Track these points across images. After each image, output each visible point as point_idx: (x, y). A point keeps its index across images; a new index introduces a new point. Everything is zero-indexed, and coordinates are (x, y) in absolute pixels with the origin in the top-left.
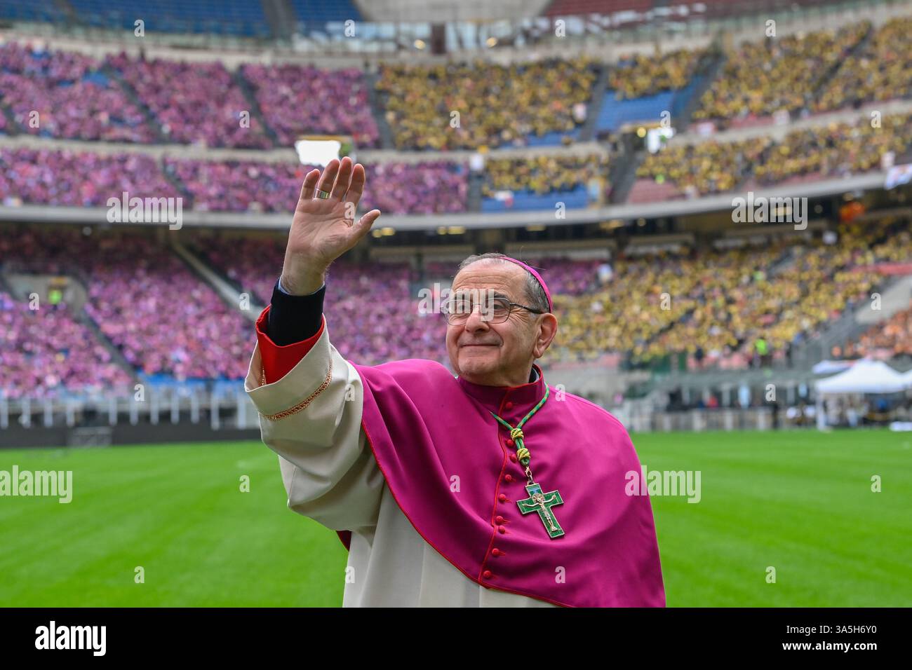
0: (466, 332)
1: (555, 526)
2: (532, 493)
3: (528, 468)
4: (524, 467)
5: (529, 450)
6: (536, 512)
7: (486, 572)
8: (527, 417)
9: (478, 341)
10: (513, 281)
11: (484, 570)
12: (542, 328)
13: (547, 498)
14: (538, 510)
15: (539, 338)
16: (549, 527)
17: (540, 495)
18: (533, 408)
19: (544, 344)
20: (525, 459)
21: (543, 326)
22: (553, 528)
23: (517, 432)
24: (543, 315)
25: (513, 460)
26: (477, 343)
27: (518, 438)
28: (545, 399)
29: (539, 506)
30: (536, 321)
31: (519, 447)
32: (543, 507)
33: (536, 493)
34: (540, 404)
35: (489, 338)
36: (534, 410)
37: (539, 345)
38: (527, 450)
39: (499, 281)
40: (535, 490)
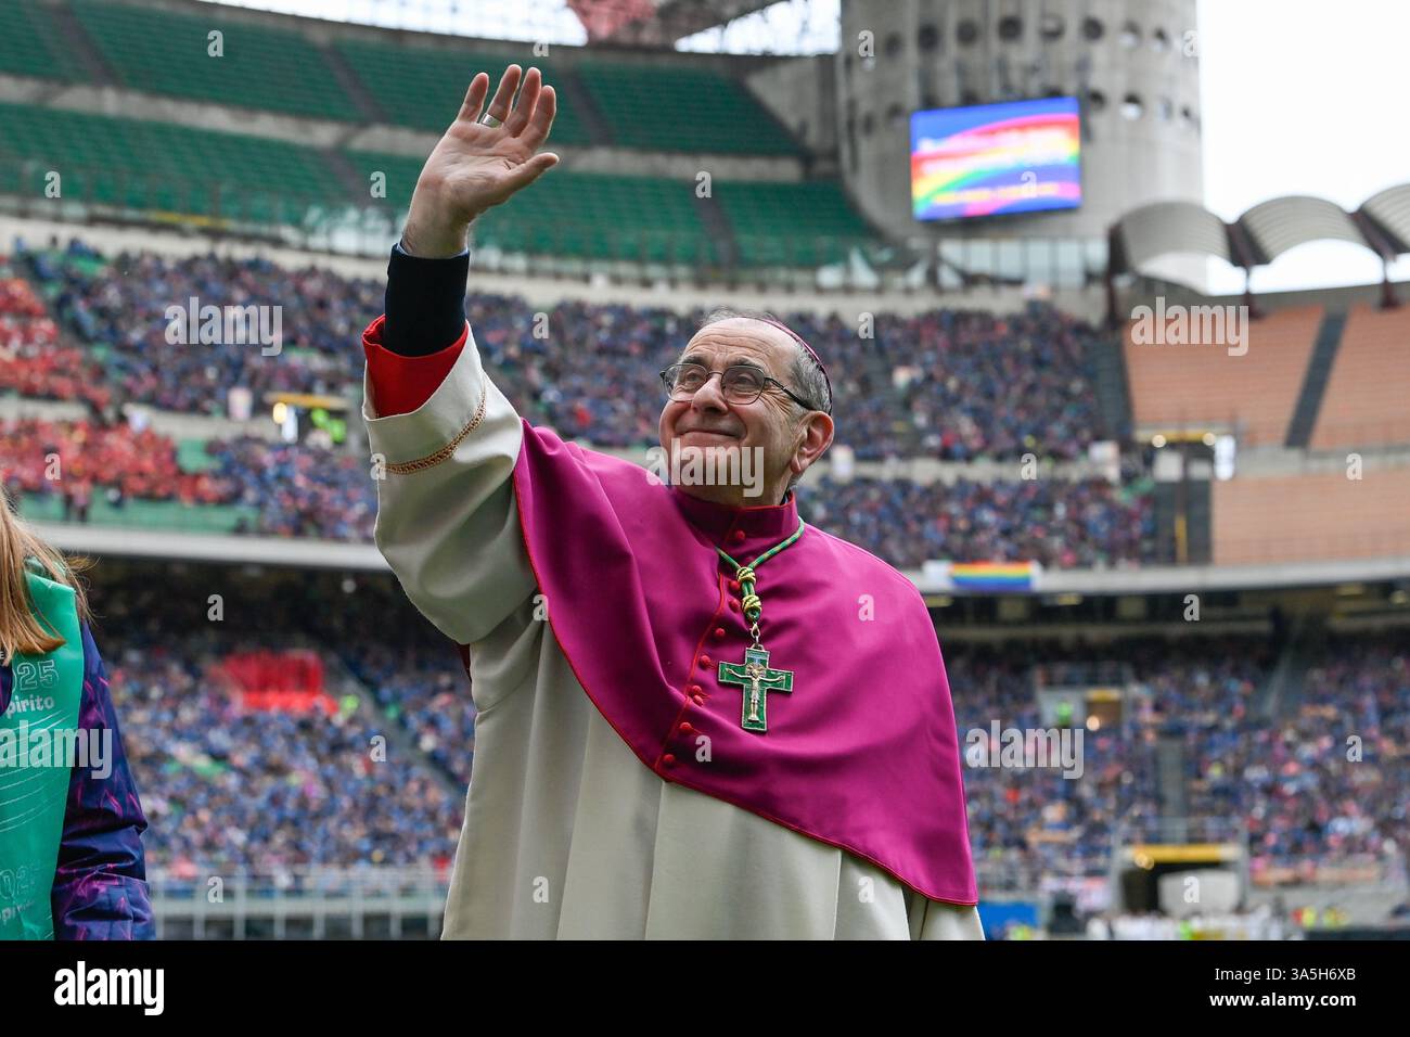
0: (691, 411)
1: (758, 714)
2: (751, 660)
3: (755, 625)
4: (750, 623)
5: (761, 599)
6: (741, 687)
7: (668, 756)
8: (766, 555)
9: (708, 425)
10: (776, 350)
11: (666, 753)
12: (809, 431)
13: (769, 675)
14: (745, 685)
15: (802, 444)
16: (748, 712)
17: (762, 667)
18: (776, 544)
19: (809, 456)
20: (753, 610)
21: (813, 430)
22: (754, 717)
23: (747, 572)
24: (813, 413)
25: (733, 607)
26: (705, 428)
27: (747, 581)
28: (797, 535)
29: (749, 681)
30: (801, 418)
31: (747, 593)
32: (756, 684)
33: (757, 663)
34: (788, 541)
35: (725, 424)
36: (777, 548)
37: (802, 455)
38: (757, 598)
39: (754, 346)
40: (758, 658)
